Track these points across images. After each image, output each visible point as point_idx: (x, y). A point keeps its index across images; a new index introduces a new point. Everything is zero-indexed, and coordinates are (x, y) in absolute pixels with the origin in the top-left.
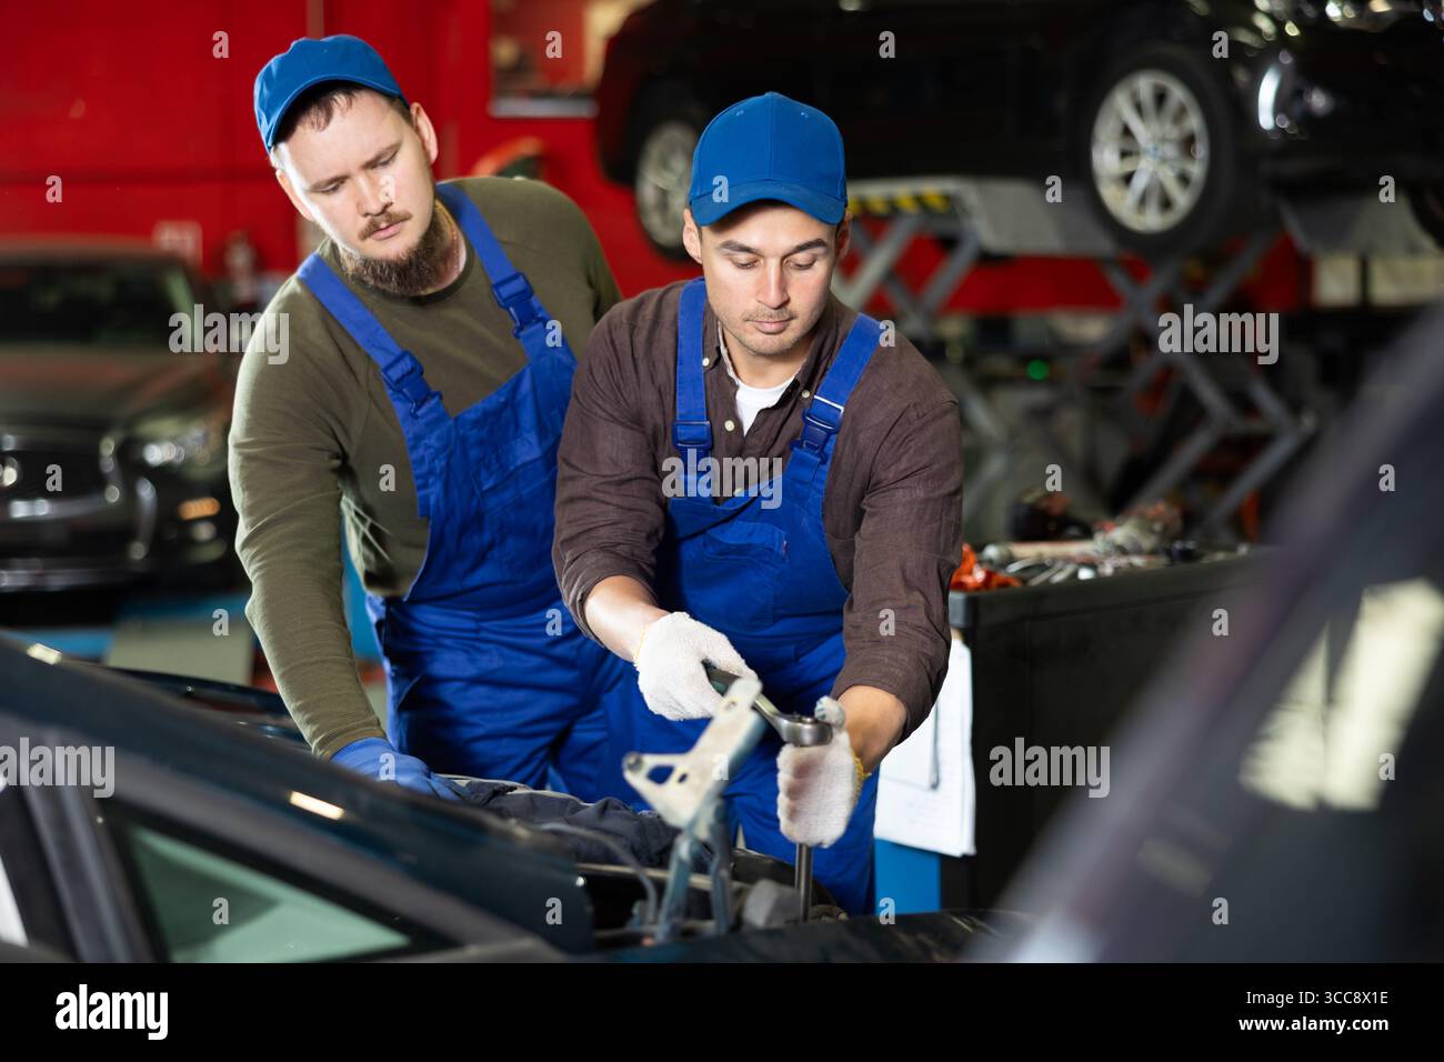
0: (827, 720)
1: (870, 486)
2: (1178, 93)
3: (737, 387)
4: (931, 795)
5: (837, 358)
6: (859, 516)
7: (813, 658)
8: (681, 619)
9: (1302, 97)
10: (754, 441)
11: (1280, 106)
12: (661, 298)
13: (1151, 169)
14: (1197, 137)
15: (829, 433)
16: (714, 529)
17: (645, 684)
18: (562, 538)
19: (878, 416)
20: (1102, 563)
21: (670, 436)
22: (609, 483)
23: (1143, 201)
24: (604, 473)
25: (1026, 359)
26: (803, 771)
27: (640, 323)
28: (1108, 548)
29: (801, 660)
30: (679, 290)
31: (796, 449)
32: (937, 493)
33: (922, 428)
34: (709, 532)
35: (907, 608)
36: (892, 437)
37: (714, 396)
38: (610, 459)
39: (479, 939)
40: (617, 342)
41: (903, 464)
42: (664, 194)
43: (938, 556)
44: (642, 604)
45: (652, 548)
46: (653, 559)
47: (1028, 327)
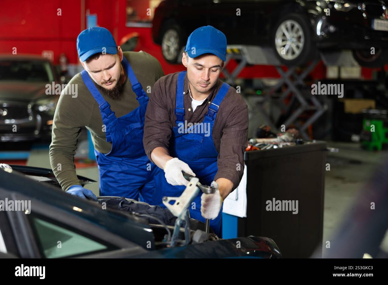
0: (214, 187)
1: (225, 126)
2: (297, 26)
3: (192, 100)
4: (236, 202)
5: (217, 94)
6: (222, 134)
7: (208, 168)
8: (176, 159)
9: (327, 28)
10: (195, 114)
11: (322, 30)
12: (173, 76)
13: (290, 44)
14: (301, 36)
15: (215, 113)
16: (184, 135)
17: (167, 176)
18: (145, 137)
19: (228, 109)
20: (280, 144)
21: (174, 111)
22: (158, 123)
23: (287, 52)
24: (157, 120)
25: (256, 90)
26: (208, 200)
27: (167, 82)
28: (281, 140)
29: (205, 169)
30: (178, 74)
31: (206, 116)
32: (242, 129)
33: (239, 112)
34: (183, 136)
35: (234, 158)
36: (231, 114)
37: (186, 102)
38: (159, 117)
39: (125, 247)
40: (161, 87)
41: (234, 121)
42: (169, 47)
43: (242, 145)
44: (166, 155)
45: (168, 140)
46: (169, 143)
47: (257, 82)
